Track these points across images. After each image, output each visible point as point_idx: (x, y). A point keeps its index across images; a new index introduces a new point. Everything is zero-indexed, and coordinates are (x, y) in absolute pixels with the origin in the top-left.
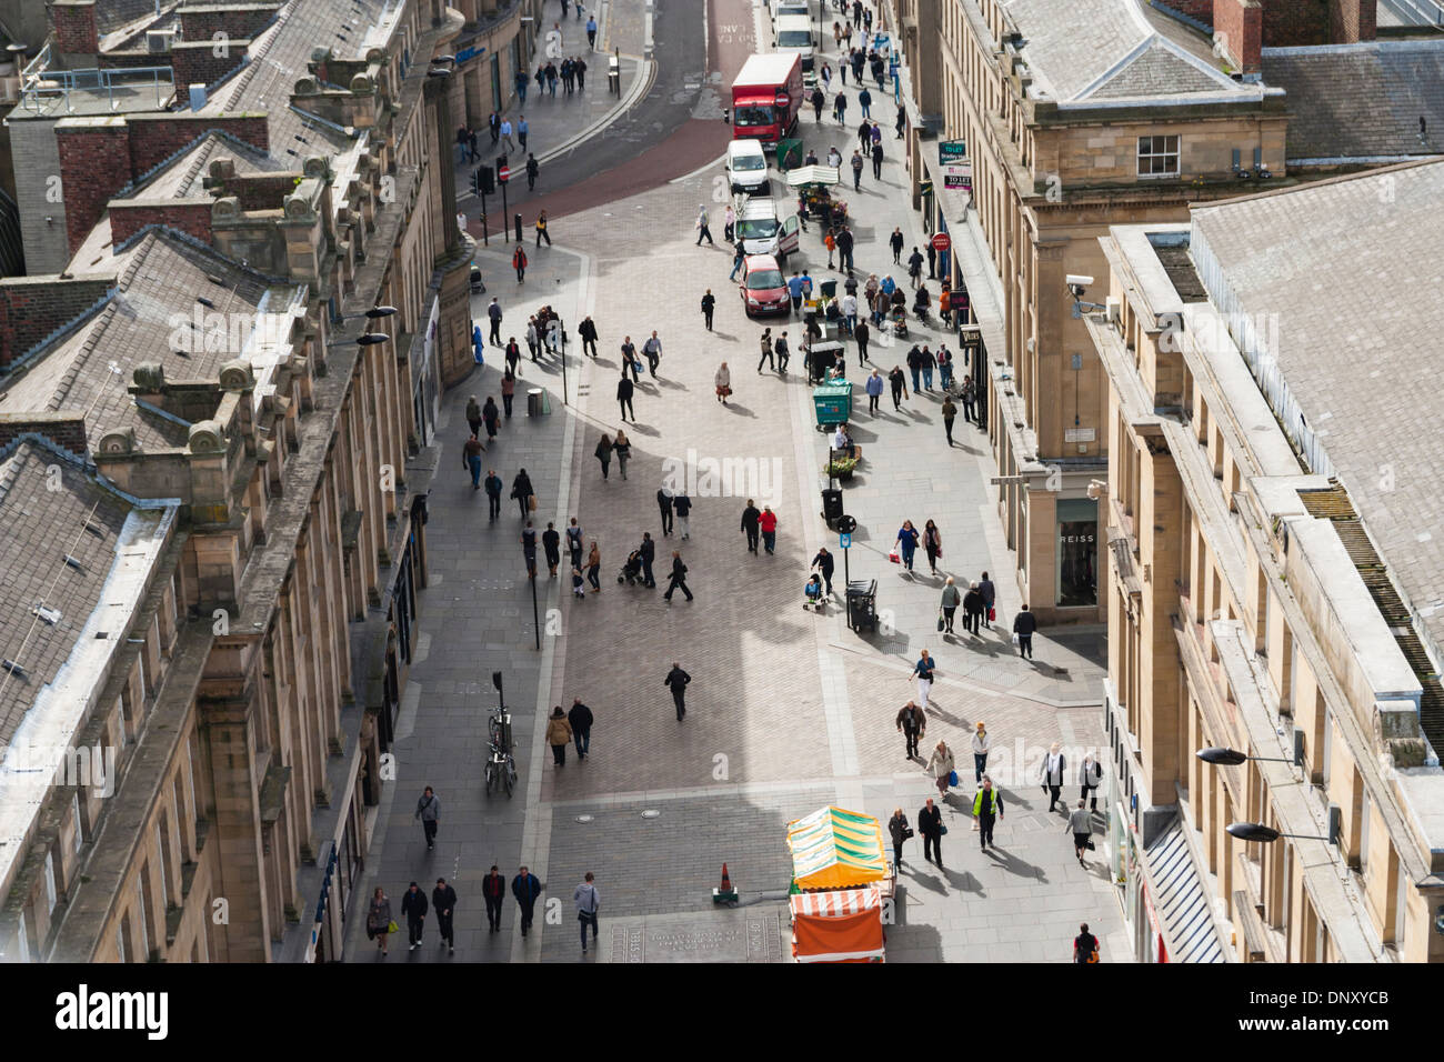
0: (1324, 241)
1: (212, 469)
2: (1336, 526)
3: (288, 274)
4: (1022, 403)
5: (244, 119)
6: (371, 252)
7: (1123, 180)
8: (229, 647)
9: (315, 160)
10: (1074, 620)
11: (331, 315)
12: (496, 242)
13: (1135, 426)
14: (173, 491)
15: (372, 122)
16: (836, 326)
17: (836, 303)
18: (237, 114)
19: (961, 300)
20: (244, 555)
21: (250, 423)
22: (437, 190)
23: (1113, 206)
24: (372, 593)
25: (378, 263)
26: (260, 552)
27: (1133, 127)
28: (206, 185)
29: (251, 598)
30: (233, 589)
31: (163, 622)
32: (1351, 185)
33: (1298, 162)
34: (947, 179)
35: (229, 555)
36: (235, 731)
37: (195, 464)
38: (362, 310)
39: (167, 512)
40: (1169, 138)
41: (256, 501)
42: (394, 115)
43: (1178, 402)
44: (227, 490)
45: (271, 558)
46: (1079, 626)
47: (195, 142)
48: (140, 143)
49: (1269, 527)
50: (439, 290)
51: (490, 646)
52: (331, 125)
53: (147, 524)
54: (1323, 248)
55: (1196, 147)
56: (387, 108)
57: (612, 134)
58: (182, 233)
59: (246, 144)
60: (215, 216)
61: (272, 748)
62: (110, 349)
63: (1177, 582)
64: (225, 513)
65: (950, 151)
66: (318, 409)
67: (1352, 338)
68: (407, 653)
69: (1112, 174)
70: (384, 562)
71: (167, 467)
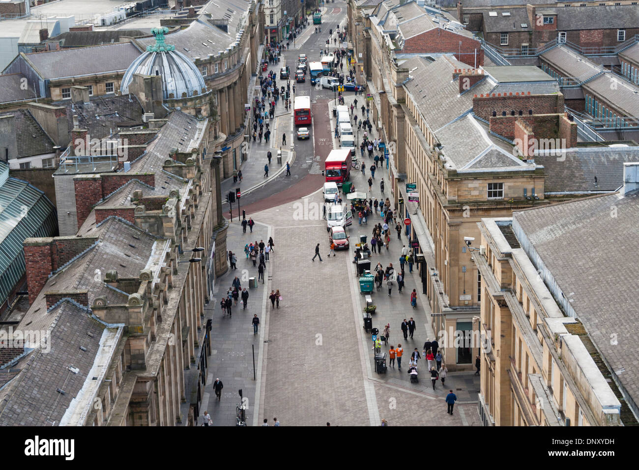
0: (566, 225)
1: (137, 312)
2: (580, 338)
3: (164, 235)
4: (442, 285)
5: (146, 175)
6: (193, 226)
7: (482, 200)
8: (142, 382)
9: (174, 191)
10: (463, 369)
11: (179, 251)
12: (236, 221)
13: (493, 296)
14: (121, 321)
15: (194, 176)
16: (367, 254)
17: (367, 245)
18: (143, 173)
19: (416, 244)
20: (148, 345)
21: (151, 293)
22: (215, 201)
23: (478, 210)
24: (192, 358)
25: (196, 230)
26: (154, 344)
27: (486, 179)
28: (132, 201)
29: (151, 363)
30: (144, 359)
31: (117, 373)
32: (576, 204)
33: (549, 193)
34: (409, 198)
35: (143, 346)
36: (144, 415)
37: (130, 310)
38: (191, 249)
39: (119, 329)
40: (499, 184)
41: (152, 324)
42: (202, 173)
43: (510, 287)
44: (142, 320)
45: (158, 347)
46: (465, 372)
47: (127, 184)
48: (106, 184)
49: (553, 338)
50: (215, 239)
51: (236, 378)
52: (178, 177)
53: (112, 333)
54: (566, 228)
55: (510, 187)
56: (199, 171)
57: (279, 179)
58: (123, 219)
59: (146, 185)
60: (136, 213)
61: (157, 421)
62: (96, 264)
63: (510, 357)
64: (142, 329)
65: (411, 187)
66: (175, 287)
67: (580, 263)
68: (204, 381)
69: (477, 197)
70: (197, 346)
71: (120, 311)
